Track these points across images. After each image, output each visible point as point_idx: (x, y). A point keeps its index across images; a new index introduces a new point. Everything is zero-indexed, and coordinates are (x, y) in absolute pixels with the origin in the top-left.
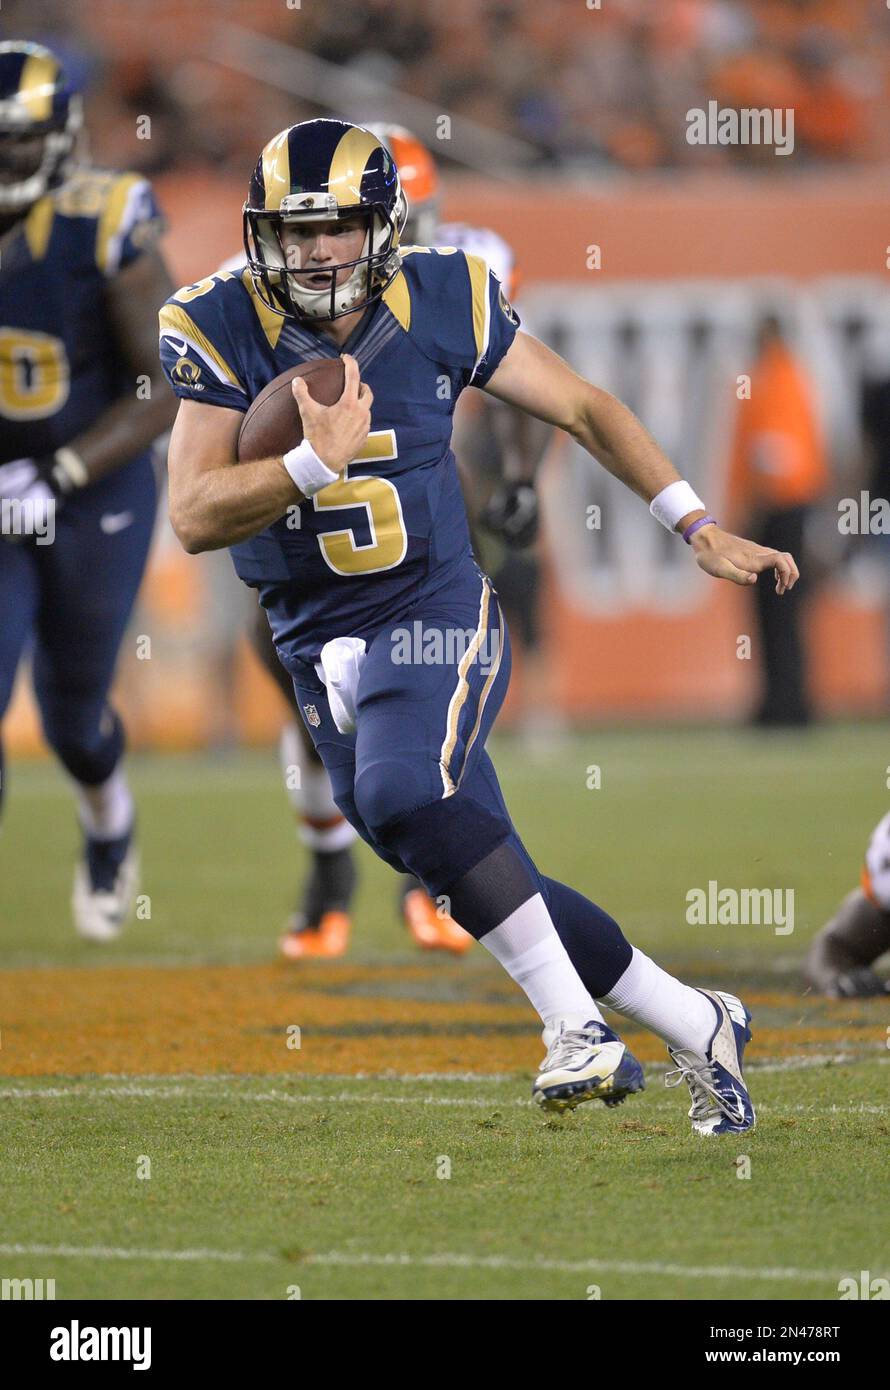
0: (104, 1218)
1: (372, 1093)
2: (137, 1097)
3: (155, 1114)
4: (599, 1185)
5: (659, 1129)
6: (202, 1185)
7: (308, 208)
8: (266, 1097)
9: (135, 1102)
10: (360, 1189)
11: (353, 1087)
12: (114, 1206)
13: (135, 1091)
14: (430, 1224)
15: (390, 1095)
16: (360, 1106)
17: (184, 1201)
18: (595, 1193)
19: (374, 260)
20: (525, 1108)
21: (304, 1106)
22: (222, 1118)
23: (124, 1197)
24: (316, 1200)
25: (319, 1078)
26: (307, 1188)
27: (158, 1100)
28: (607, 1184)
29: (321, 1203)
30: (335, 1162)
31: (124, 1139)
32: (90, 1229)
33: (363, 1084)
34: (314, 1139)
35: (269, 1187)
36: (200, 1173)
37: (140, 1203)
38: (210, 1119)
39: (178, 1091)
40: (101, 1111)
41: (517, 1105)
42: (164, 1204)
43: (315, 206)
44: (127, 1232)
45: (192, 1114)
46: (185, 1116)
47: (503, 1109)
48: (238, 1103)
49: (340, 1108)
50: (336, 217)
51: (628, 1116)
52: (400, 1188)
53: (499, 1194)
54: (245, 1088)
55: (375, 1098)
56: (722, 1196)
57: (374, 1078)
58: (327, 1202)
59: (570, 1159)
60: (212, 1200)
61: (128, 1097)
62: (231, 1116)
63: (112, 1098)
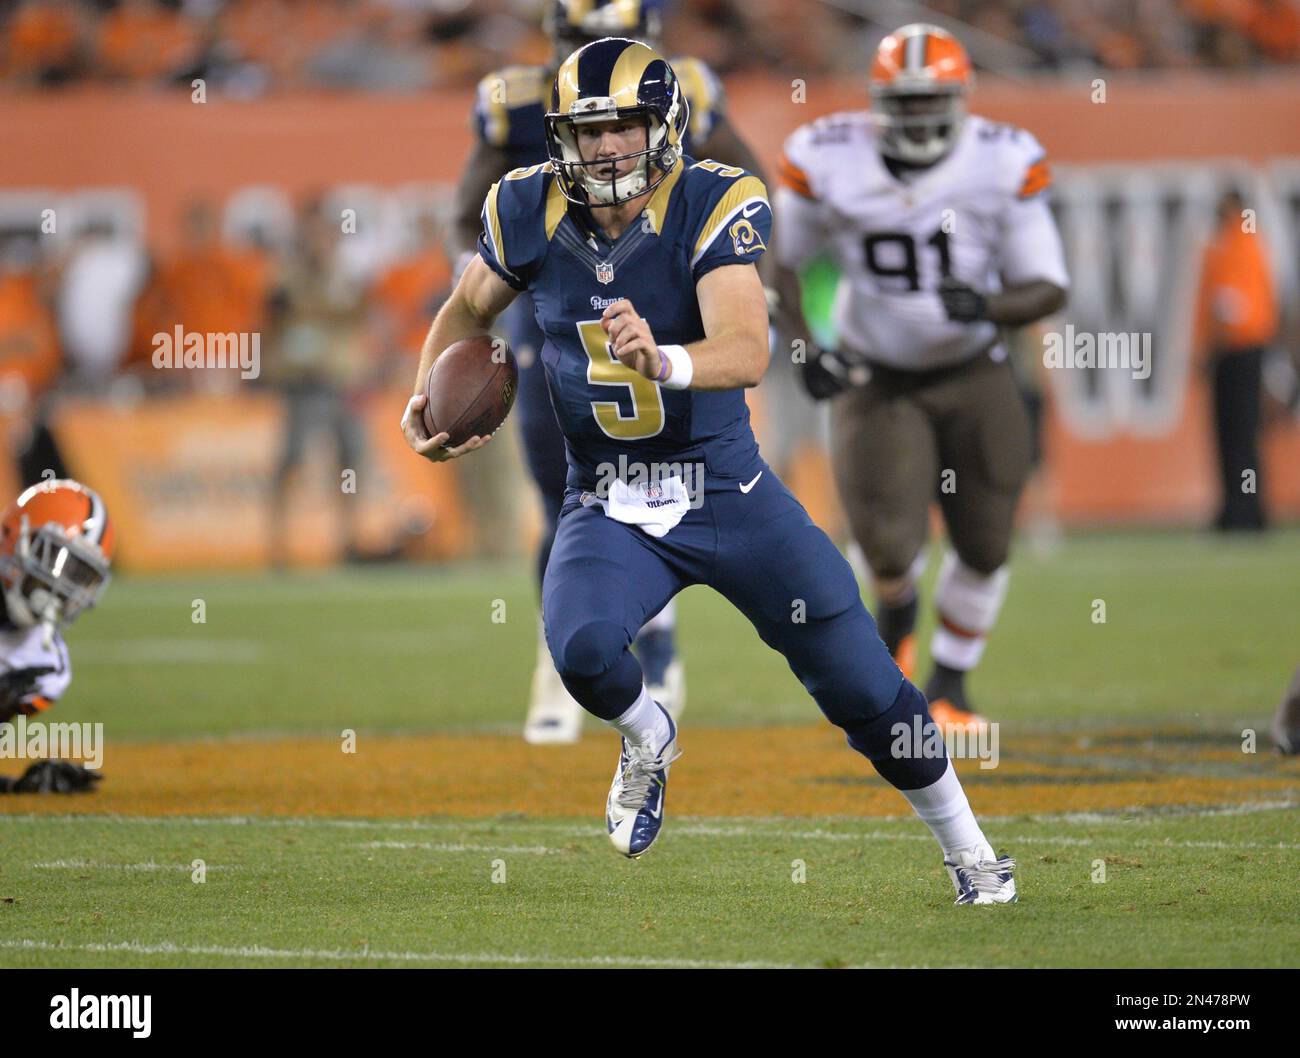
0: (678, 935)
1: (899, 833)
2: (706, 835)
3: (721, 850)
4: (1086, 908)
5: (1134, 862)
6: (760, 908)
7: (592, 111)
8: (812, 835)
9: (705, 839)
10: (890, 911)
11: (885, 827)
12: (686, 925)
13: (704, 830)
14: (946, 940)
15: (914, 834)
16: (890, 843)
17: (744, 921)
18: (1083, 915)
19: (651, 154)
20: (1026, 844)
21: (844, 843)
22: (776, 852)
23: (695, 918)
24: (854, 921)
25: (856, 820)
26: (846, 910)
27: (724, 838)
28: (1093, 908)
29: (857, 923)
30: (869, 889)
31: (695, 870)
32: (667, 944)
33: (892, 825)
34: (851, 870)
35: (814, 909)
36: (758, 898)
37: (708, 923)
38: (766, 853)
39: (740, 830)
40: (677, 846)
41: (1019, 843)
42: (728, 923)
43: (598, 109)
44: (698, 946)
45: (751, 849)
46: (745, 851)
47: (1008, 845)
48: (789, 840)
49: (873, 844)
50: (616, 117)
51: (1110, 851)
52: (922, 911)
53: (1004, 916)
54: (795, 828)
55: (902, 836)
56: (1188, 917)
57: (901, 820)
58: (862, 921)
59: (1062, 887)
60: (767, 920)
61: (698, 835)
62: (783, 851)
63: (684, 837)
